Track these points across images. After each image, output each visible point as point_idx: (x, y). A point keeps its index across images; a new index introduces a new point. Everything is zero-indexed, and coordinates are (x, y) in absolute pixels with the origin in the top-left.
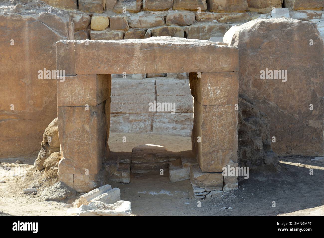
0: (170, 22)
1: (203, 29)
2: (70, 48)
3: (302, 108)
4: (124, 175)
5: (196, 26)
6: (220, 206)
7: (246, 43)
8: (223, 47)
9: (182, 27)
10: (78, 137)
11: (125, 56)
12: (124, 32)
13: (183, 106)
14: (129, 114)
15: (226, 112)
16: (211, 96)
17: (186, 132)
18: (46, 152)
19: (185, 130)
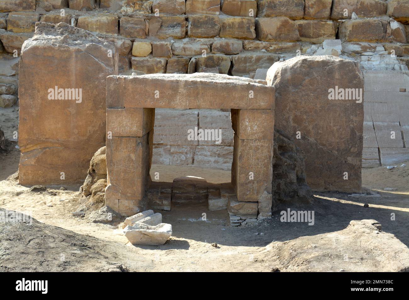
0: (216, 50)
1: (250, 59)
2: (120, 83)
3: (341, 145)
4: (165, 203)
5: (243, 55)
6: (253, 232)
7: (288, 80)
8: (261, 86)
9: (228, 56)
10: (124, 165)
11: (170, 92)
12: (167, 59)
13: (226, 139)
14: (171, 145)
15: (262, 146)
16: (248, 131)
17: (228, 166)
18: (93, 178)
19: (227, 164)
